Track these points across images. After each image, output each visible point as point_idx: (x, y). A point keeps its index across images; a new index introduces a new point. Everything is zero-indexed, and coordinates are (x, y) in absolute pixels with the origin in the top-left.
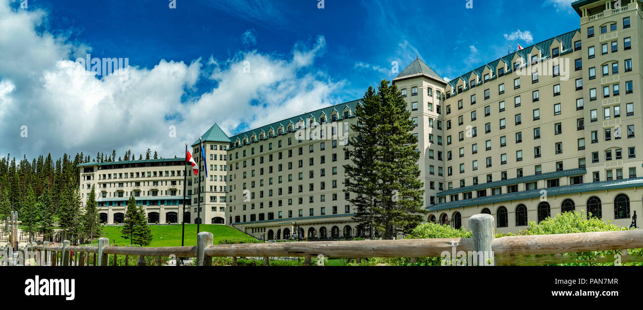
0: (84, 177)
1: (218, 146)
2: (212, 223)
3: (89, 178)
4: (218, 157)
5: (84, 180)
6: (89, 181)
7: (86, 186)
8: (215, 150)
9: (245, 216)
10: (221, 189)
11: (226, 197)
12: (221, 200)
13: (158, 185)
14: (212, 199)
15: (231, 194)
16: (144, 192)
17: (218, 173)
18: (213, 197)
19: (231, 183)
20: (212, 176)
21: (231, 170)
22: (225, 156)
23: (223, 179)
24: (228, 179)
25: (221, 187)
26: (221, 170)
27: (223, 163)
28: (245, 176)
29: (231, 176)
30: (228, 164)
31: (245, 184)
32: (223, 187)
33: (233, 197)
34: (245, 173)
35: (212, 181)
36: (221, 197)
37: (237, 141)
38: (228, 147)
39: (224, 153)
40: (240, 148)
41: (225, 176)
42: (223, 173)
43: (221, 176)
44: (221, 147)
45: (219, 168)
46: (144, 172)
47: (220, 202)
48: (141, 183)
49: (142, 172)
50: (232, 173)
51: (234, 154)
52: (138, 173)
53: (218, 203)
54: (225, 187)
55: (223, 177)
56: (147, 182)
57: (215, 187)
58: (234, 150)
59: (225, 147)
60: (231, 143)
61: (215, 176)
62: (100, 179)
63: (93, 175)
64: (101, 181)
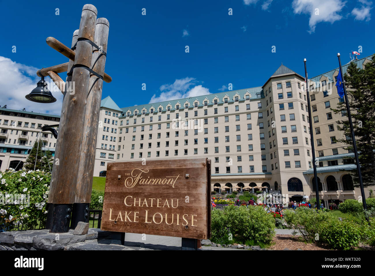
1: (112, 113)
2: (100, 175)
4: (111, 122)
10: (110, 148)
11: (114, 155)
12: (110, 156)
13: (47, 137)
14: (102, 155)
15: (119, 152)
16: (31, 141)
17: (110, 134)
18: (103, 153)
19: (120, 144)
20: (104, 136)
21: (121, 133)
22: (117, 121)
23: (113, 139)
24: (117, 140)
25: (111, 146)
26: (112, 132)
27: (114, 127)
28: (134, 139)
29: (120, 138)
30: (119, 128)
31: (133, 145)
32: (112, 146)
33: (121, 155)
34: (134, 137)
35: (104, 139)
36: (110, 154)
37: (129, 111)
38: (120, 115)
39: (116, 119)
40: (131, 117)
41: (115, 138)
42: (113, 135)
43: (111, 137)
44: (114, 114)
45: (110, 130)
46: (35, 124)
47: (109, 158)
48: (28, 132)
49: (32, 123)
50: (122, 136)
51: (124, 121)
52: (27, 123)
53: (107, 158)
54: (114, 146)
55: (113, 138)
56: (36, 133)
57: (106, 145)
58: (125, 118)
59: (117, 114)
60: (122, 112)
61: (107, 136)
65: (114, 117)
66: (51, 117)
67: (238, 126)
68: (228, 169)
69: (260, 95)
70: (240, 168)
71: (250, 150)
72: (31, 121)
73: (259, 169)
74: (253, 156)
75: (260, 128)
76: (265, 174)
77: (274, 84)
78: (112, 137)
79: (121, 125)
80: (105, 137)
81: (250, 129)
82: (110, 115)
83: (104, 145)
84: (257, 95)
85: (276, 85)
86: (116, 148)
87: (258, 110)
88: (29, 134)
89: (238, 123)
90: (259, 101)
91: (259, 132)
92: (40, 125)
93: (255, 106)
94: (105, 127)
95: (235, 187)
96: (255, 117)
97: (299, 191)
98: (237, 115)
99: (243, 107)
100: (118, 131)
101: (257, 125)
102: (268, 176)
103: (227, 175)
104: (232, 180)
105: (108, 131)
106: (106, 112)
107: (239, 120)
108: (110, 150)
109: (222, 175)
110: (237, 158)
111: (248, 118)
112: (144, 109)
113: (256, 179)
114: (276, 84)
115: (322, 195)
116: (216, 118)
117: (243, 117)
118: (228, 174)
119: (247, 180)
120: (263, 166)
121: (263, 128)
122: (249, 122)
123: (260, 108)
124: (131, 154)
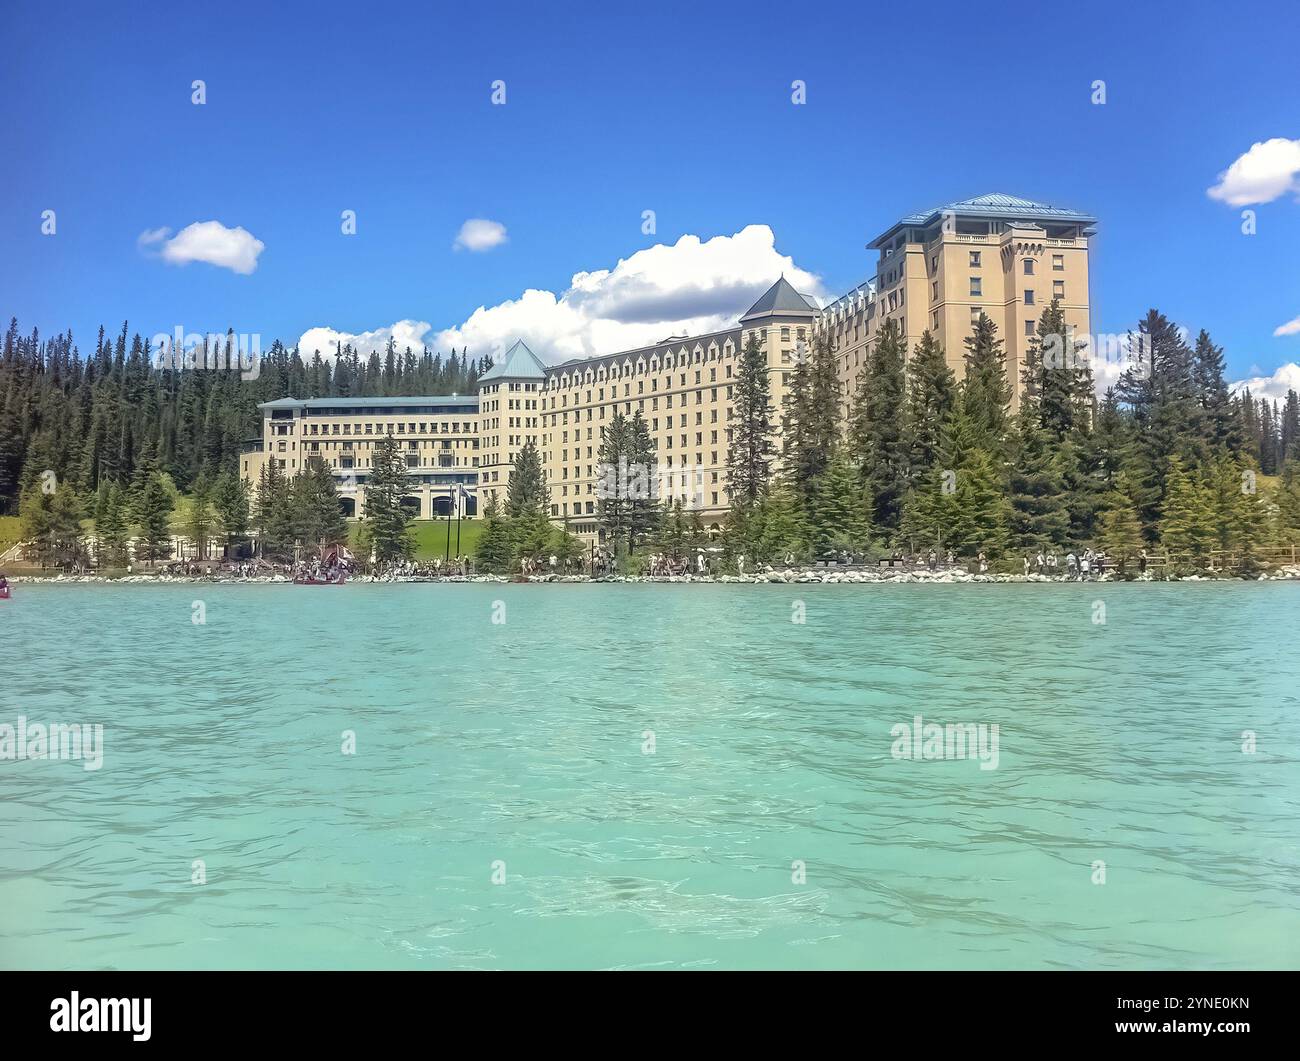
0: (273, 428)
1: (523, 385)
3: (282, 430)
4: (523, 405)
5: (273, 434)
6: (282, 438)
7: (276, 446)
8: (516, 392)
9: (565, 506)
15: (544, 467)
19: (545, 449)
20: (511, 437)
21: (545, 426)
22: (534, 402)
24: (540, 441)
26: (531, 426)
27: (531, 414)
28: (566, 438)
30: (541, 415)
33: (548, 473)
34: (565, 434)
35: (515, 444)
39: (532, 396)
43: (527, 436)
44: (527, 386)
45: (523, 423)
50: (547, 431)
51: (548, 399)
55: (531, 439)
59: (534, 387)
60: (545, 379)
61: (518, 437)
62: (306, 434)
63: (292, 425)
64: (309, 437)
70: (715, 495)
78: (529, 436)
79: (544, 408)
82: (520, 391)
94: (513, 418)
100: (540, 421)
105: (518, 426)
106: (511, 385)
117: (722, 393)
124: (563, 470)
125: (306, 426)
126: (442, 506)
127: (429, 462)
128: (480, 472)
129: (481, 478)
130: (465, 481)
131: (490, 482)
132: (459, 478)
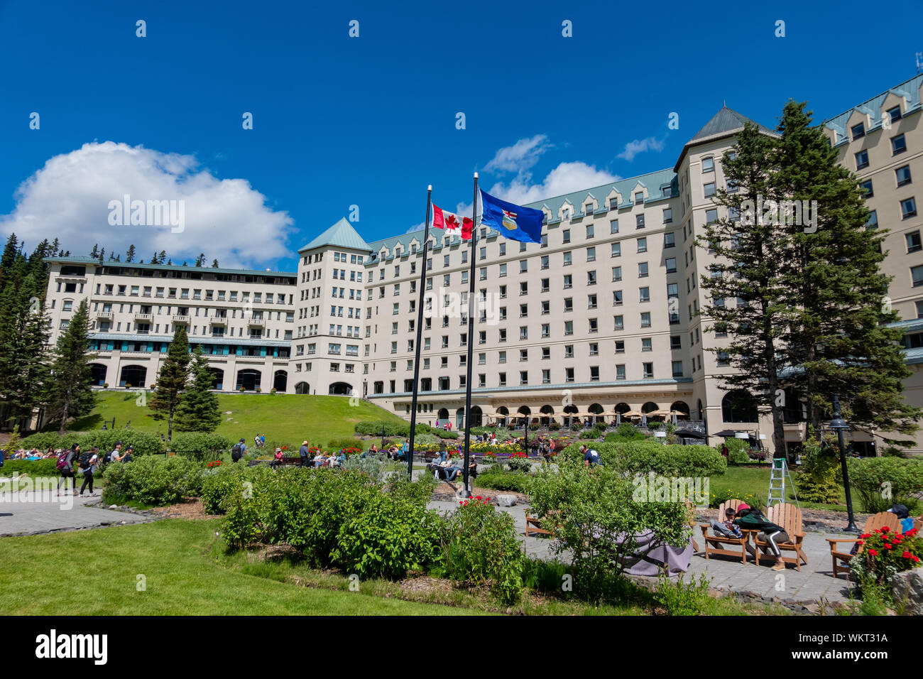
0: (60, 284)
1: (349, 255)
2: (330, 392)
3: (71, 288)
4: (348, 275)
5: (59, 290)
6: (69, 295)
7: (59, 304)
8: (342, 261)
9: (393, 383)
10: (349, 332)
11: (357, 346)
12: (350, 351)
13: (225, 317)
14: (332, 348)
15: (367, 341)
16: (195, 327)
17: (346, 303)
18: (335, 345)
19: (369, 322)
20: (333, 308)
21: (370, 299)
22: (360, 274)
23: (355, 313)
24: (363, 314)
25: (350, 327)
26: (352, 298)
27: (356, 286)
28: (396, 310)
29: (369, 309)
30: (366, 288)
31: (395, 325)
32: (353, 329)
33: (372, 347)
34: (396, 305)
35: (334, 315)
36: (349, 346)
37: (384, 249)
38: (366, 258)
39: (358, 268)
40: (389, 261)
41: (358, 310)
42: (355, 304)
43: (350, 308)
44: (353, 257)
45: (347, 294)
46: (200, 290)
47: (347, 355)
48: (190, 309)
49: (195, 290)
50: (372, 304)
51: (376, 271)
52: (185, 291)
53: (343, 356)
54: (357, 328)
55: (354, 311)
56: (204, 309)
57: (340, 327)
58: (376, 264)
59: (361, 258)
60: (371, 252)
61: (341, 308)
62: (98, 293)
63: (83, 283)
64: (102, 297)
65: (353, 265)
66: (231, 275)
67: (617, 269)
68: (595, 372)
69: (670, 189)
70: (621, 368)
71: (643, 326)
72: (192, 284)
73: (663, 371)
74: (650, 339)
75: (669, 271)
76: (676, 381)
77: (695, 160)
78: (352, 308)
79: (370, 281)
80: (337, 310)
81: (644, 274)
82: (345, 262)
83: (336, 327)
84: (664, 189)
85: (700, 162)
86: (362, 333)
87: (664, 226)
88: (192, 311)
89: (616, 262)
90: (666, 206)
91: (665, 282)
92: (209, 292)
93: (656, 218)
94: (336, 288)
95: (609, 411)
96: (656, 243)
97: (748, 422)
98: (616, 244)
99: (627, 223)
100: (365, 294)
101: (661, 265)
102: (685, 387)
103: (591, 385)
104: (602, 396)
105: (341, 297)
106: (337, 254)
107: (646, 250)
108: (349, 336)
109: (581, 385)
110: (615, 344)
111: (640, 248)
112: (398, 245)
113: (656, 394)
114: (700, 159)
115: (801, 431)
116: (567, 253)
117: (629, 247)
118: (595, 383)
119: (636, 396)
120: (673, 362)
121: (676, 272)
122: (643, 257)
123: (668, 221)
124: (391, 344)
125: (99, 285)
126: (249, 380)
127: (237, 332)
128: (293, 345)
129: (294, 351)
130: (276, 354)
131: (305, 355)
132: (270, 350)
